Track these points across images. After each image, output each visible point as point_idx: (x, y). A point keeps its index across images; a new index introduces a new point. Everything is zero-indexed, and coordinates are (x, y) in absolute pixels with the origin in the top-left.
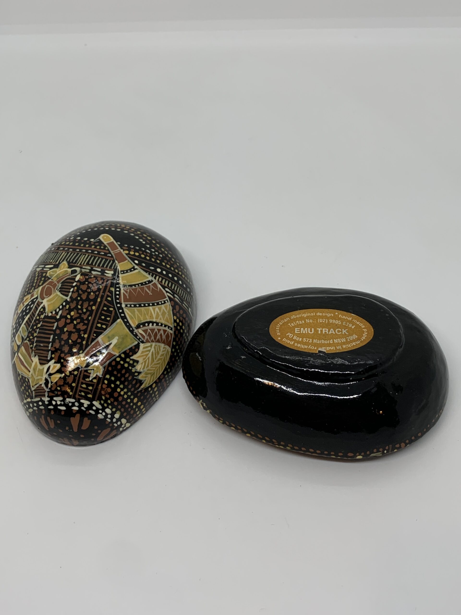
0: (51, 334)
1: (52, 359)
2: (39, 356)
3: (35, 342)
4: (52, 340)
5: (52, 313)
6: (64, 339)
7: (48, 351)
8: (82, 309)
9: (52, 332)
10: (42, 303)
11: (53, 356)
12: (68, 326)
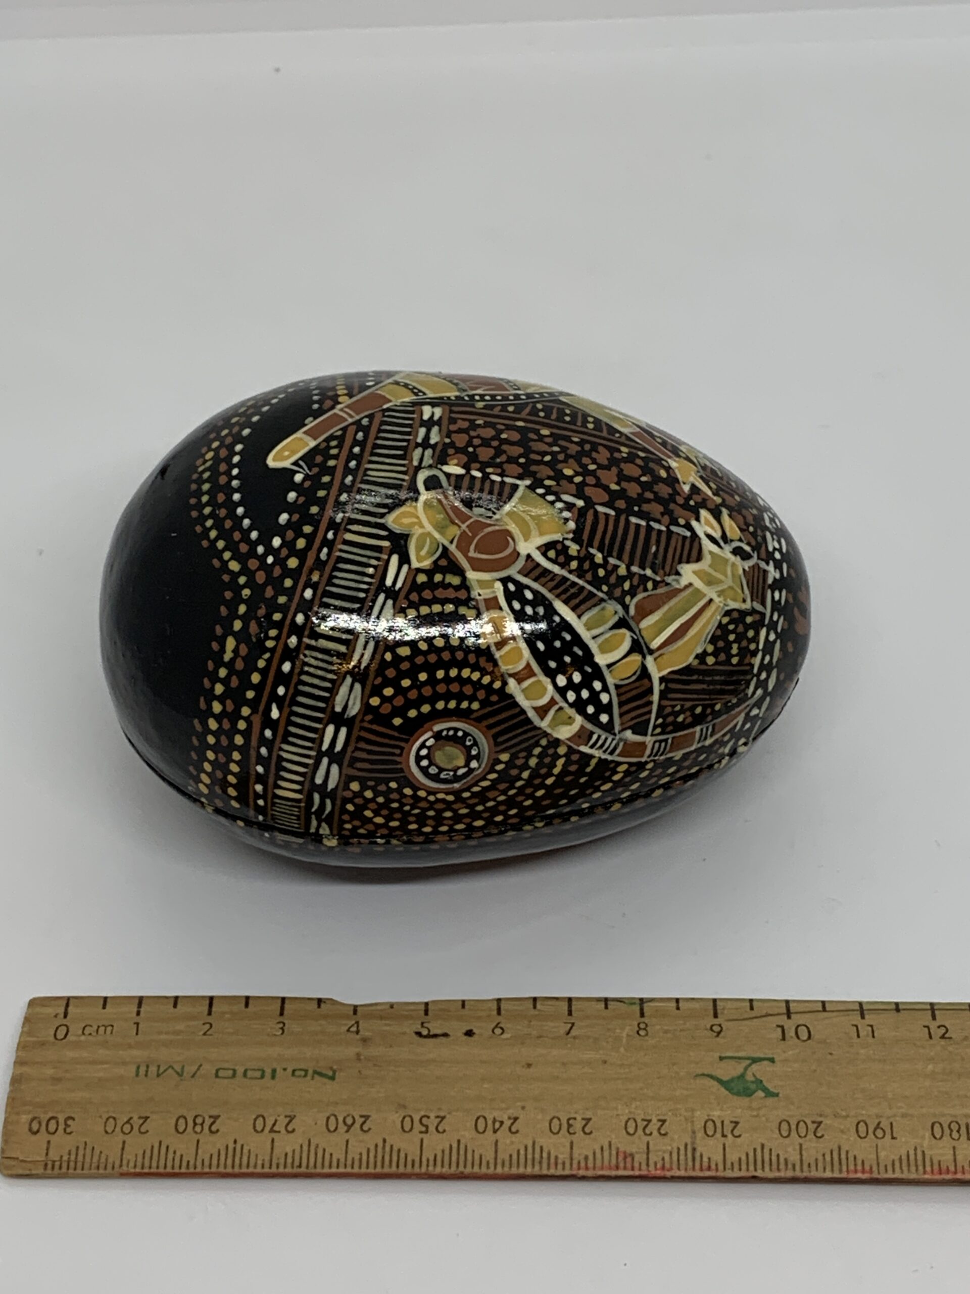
0: (628, 522)
1: (688, 527)
2: (680, 562)
3: (642, 572)
4: (642, 518)
5: (566, 520)
6: (640, 491)
7: (670, 533)
8: (553, 454)
9: (623, 518)
10: (529, 556)
11: (682, 521)
12: (604, 481)
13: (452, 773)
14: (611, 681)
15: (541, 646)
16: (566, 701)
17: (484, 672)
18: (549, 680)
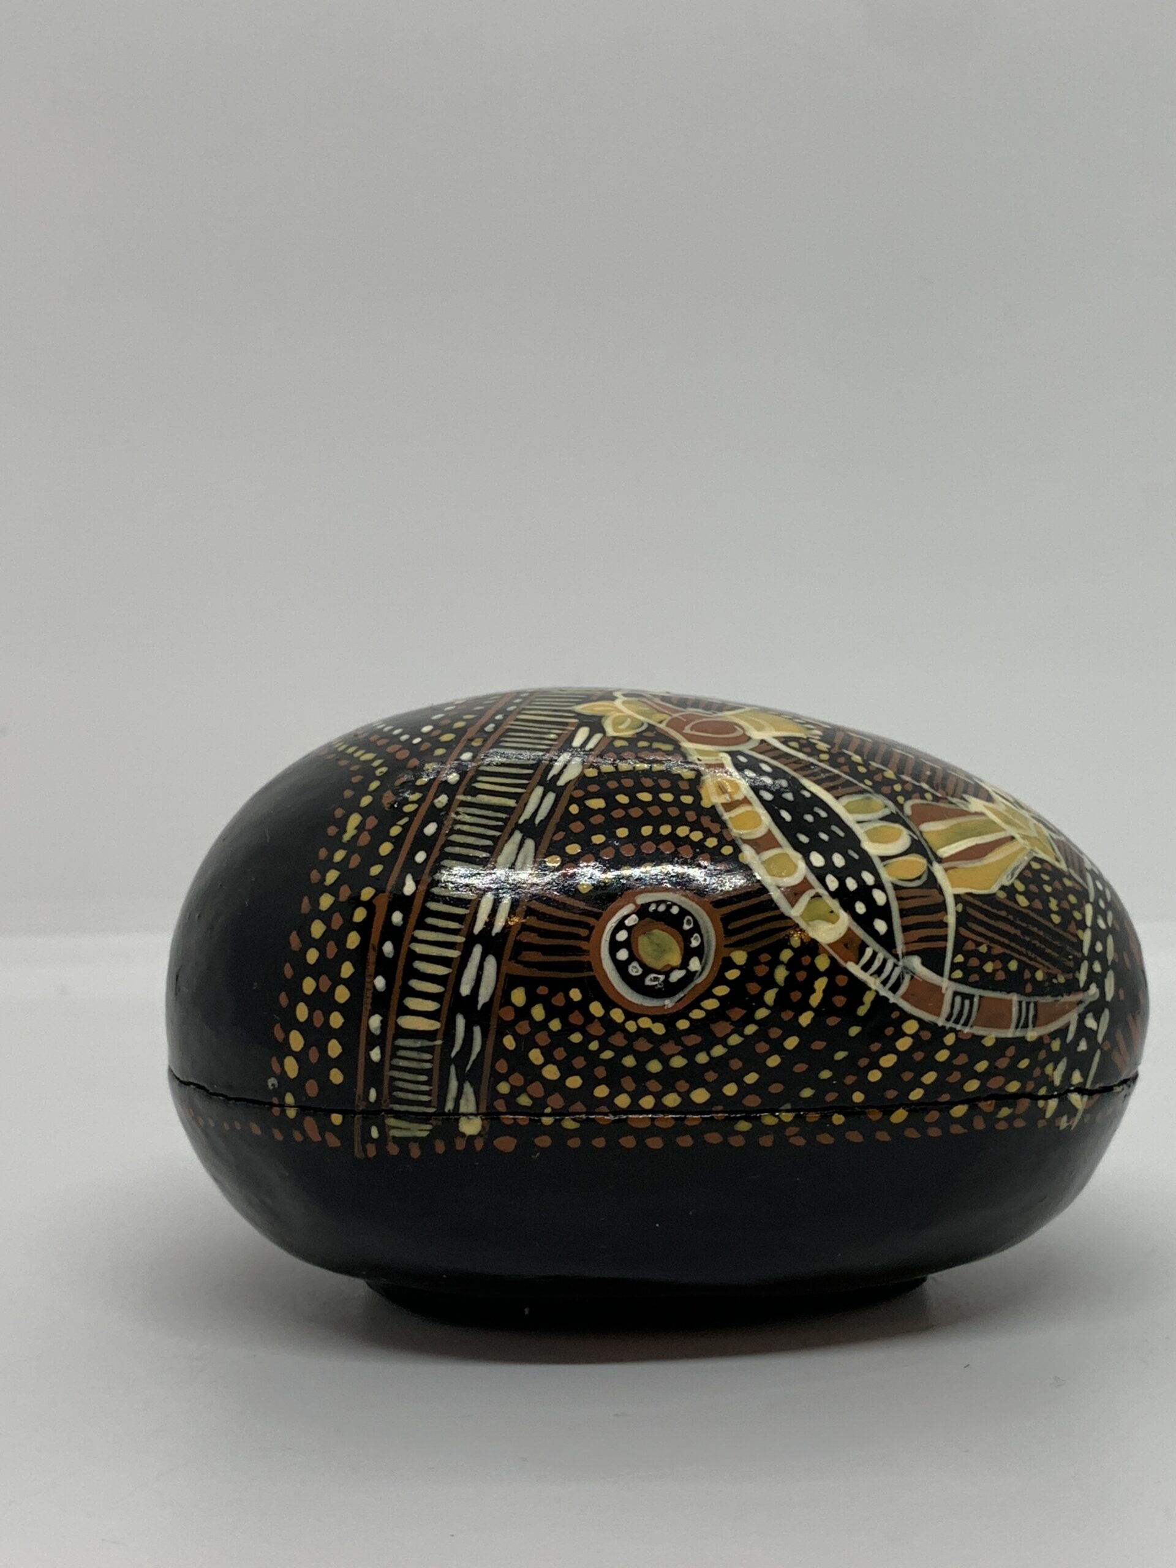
2: (965, 794)
3: (916, 784)
5: (810, 728)
10: (764, 741)
13: (662, 977)
14: (886, 877)
15: (786, 816)
16: (826, 888)
17: (708, 833)
18: (799, 856)
